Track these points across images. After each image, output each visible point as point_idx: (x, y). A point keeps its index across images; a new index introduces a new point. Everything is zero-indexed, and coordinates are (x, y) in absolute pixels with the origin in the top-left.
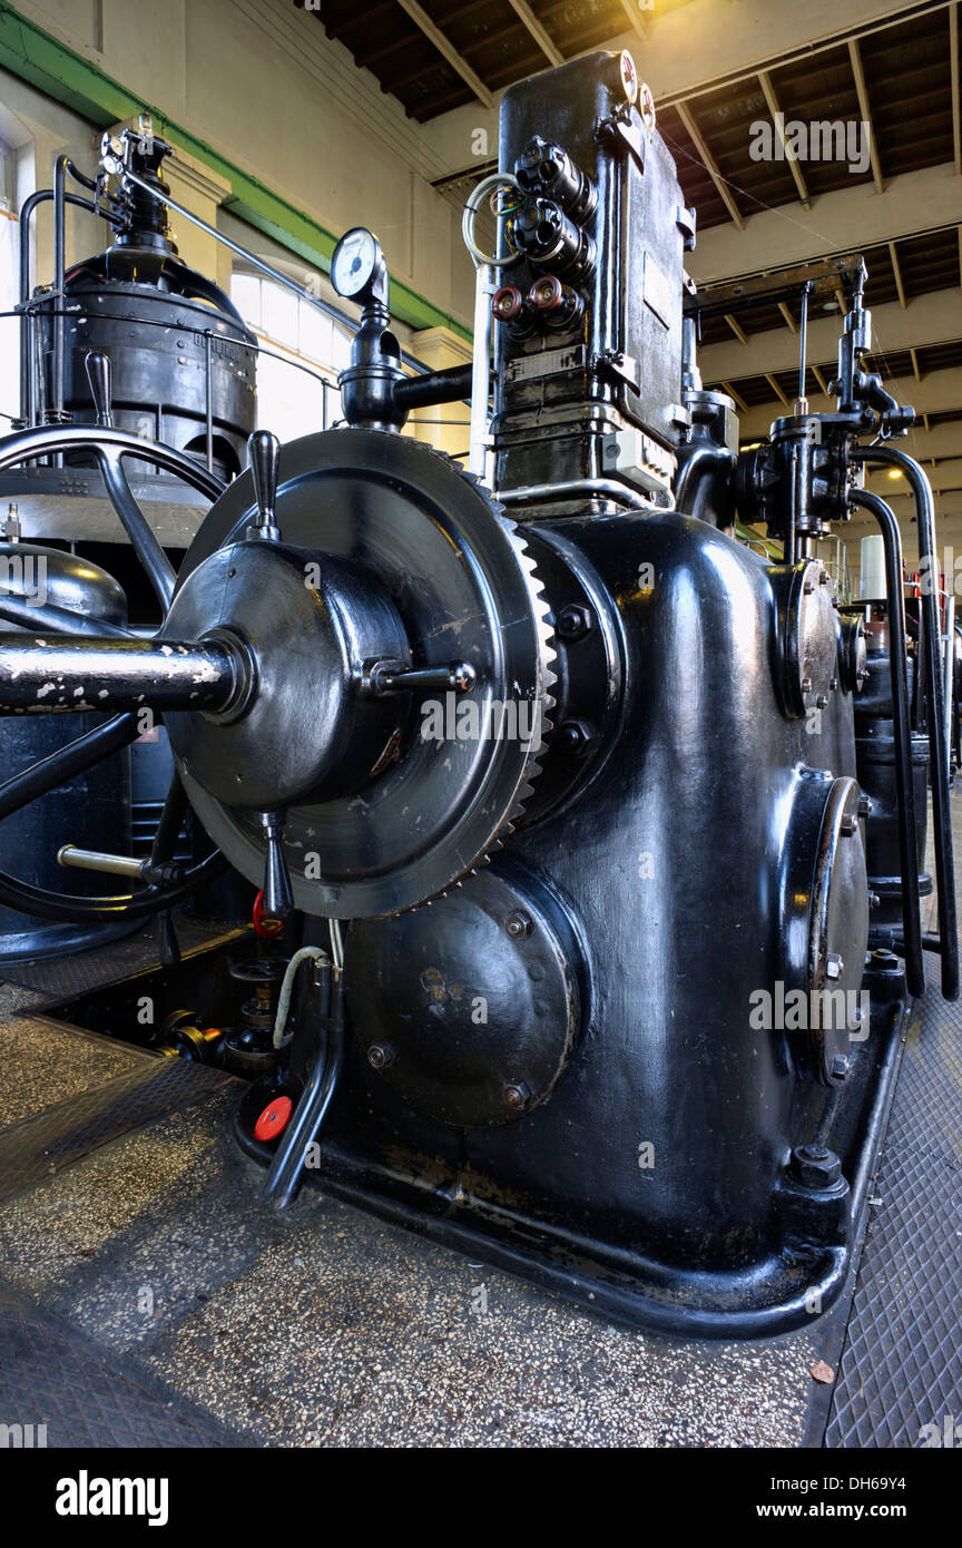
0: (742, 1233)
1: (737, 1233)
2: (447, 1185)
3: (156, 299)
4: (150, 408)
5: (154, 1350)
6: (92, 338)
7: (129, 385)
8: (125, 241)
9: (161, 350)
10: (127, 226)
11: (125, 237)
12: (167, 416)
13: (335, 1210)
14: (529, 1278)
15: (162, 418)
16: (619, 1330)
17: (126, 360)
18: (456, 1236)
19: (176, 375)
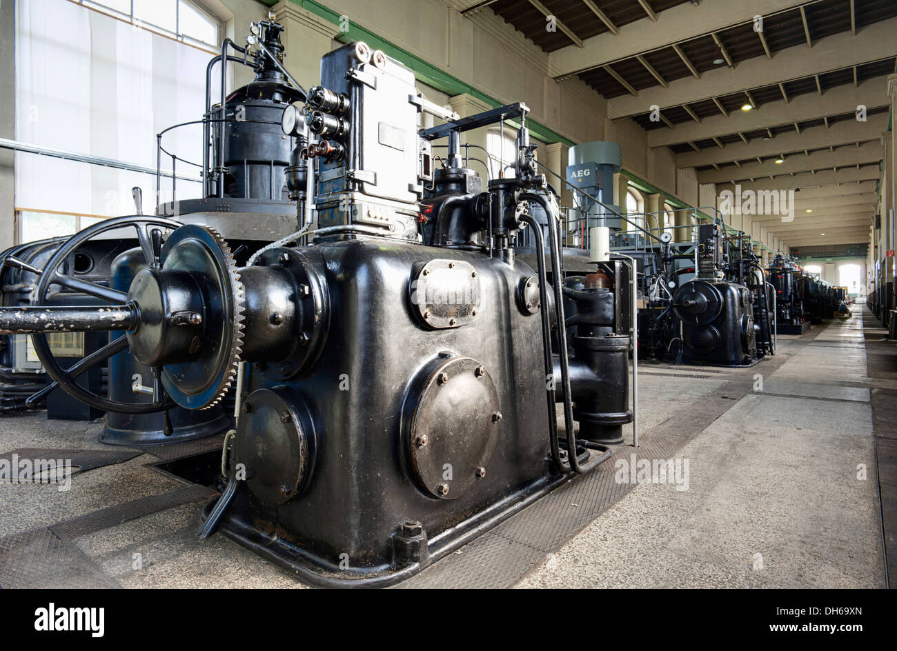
0: (368, 552)
1: (365, 552)
2: (272, 535)
3: (271, 107)
4: (268, 163)
5: (124, 577)
6: (239, 129)
7: (257, 152)
8: (261, 76)
9: (273, 133)
10: (261, 69)
11: (261, 74)
12: (277, 167)
13: (225, 541)
14: (280, 566)
15: (274, 168)
16: (302, 584)
17: (256, 140)
18: (261, 550)
19: (281, 145)
